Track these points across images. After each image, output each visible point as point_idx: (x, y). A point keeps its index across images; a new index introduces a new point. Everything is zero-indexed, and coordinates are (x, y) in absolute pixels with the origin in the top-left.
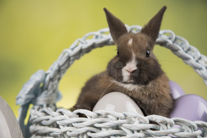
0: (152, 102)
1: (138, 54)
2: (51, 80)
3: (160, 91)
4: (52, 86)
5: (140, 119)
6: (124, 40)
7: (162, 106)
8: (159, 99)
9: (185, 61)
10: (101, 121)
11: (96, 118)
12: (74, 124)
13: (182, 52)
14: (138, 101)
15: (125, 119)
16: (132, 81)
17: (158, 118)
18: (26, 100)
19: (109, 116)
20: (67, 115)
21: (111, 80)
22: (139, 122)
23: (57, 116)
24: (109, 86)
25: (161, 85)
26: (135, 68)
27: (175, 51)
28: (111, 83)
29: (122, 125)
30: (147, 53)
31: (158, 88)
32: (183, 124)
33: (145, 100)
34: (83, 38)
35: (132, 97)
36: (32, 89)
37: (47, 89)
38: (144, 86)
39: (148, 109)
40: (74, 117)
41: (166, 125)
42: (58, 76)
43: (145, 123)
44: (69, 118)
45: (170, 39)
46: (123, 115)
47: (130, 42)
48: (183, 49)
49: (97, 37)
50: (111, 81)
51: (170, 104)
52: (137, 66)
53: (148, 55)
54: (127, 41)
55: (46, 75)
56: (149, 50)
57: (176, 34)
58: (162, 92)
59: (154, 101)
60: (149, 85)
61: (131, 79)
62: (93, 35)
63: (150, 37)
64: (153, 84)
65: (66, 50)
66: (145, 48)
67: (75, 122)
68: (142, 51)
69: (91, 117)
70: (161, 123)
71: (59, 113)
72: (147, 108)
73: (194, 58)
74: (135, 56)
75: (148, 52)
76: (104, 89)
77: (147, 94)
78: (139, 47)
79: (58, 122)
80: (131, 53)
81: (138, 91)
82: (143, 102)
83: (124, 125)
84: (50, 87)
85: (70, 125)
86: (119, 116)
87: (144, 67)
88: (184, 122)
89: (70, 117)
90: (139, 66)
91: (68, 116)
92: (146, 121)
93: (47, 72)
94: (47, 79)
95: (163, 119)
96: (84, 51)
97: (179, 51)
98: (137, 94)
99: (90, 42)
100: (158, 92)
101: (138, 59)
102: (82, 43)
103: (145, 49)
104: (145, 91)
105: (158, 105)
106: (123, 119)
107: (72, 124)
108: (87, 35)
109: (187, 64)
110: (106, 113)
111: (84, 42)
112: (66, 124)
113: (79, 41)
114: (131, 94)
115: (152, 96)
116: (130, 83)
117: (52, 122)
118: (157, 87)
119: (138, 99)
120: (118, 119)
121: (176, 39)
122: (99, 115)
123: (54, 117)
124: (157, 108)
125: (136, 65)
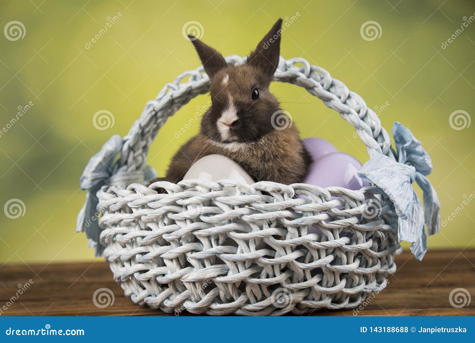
0: (268, 166)
1: (237, 96)
2: (131, 149)
3: (281, 148)
4: (135, 158)
5: (242, 189)
6: (217, 78)
7: (284, 171)
8: (279, 160)
9: (326, 103)
10: (187, 196)
11: (179, 191)
12: (149, 203)
13: (320, 89)
14: (246, 167)
15: (221, 190)
16: (235, 138)
17: (269, 185)
18: (93, 180)
19: (197, 188)
20: (140, 192)
21: (206, 139)
22: (241, 193)
23: (128, 195)
24: (204, 148)
25: (281, 139)
26: (235, 118)
27: (310, 88)
28: (205, 144)
29: (216, 199)
30: (254, 93)
31: (276, 145)
32: (308, 192)
33: (256, 164)
34: (176, 82)
35: (236, 161)
36: (100, 163)
37: (126, 163)
38: (253, 143)
39: (263, 176)
40: (149, 194)
41: (283, 195)
42: (143, 143)
43: (249, 193)
44: (143, 196)
45: (303, 72)
46: (218, 184)
47: (226, 80)
48: (323, 85)
49: (195, 78)
50: (206, 141)
51: (298, 167)
52: (238, 114)
53: (255, 96)
54: (221, 80)
55: (124, 142)
56: (258, 90)
57: (311, 64)
58: (283, 149)
59: (271, 164)
60: (262, 141)
61: (232, 136)
62: (188, 75)
63: (259, 69)
64: (268, 139)
65: (151, 102)
66: (249, 87)
67: (152, 201)
68: (243, 91)
69: (173, 192)
70: (274, 192)
71: (131, 191)
72: (260, 175)
73: (340, 98)
74: (232, 99)
75: (256, 92)
76: (198, 153)
77: (259, 155)
78: (238, 85)
79: (129, 205)
80: (227, 97)
81: (245, 151)
82: (253, 166)
83: (218, 199)
84: (130, 159)
85: (146, 206)
86: (211, 187)
87: (248, 114)
88: (309, 189)
89: (145, 195)
90: (240, 114)
91: (142, 193)
92: (250, 191)
93: (125, 138)
94: (125, 147)
95: (275, 187)
96: (176, 101)
97: (316, 89)
98: (244, 155)
99: (183, 88)
100: (276, 150)
101: (238, 104)
102: (174, 89)
103: (250, 89)
104: (256, 150)
105: (279, 170)
106: (217, 190)
107: (147, 204)
108: (180, 76)
109: (330, 108)
110: (192, 183)
111: (176, 88)
112: (141, 205)
113: (169, 87)
114: (234, 157)
115: (267, 157)
116: (234, 141)
117: (122, 204)
118: (274, 142)
119: (245, 163)
120: (210, 190)
121: (312, 71)
122: (184, 188)
123: (124, 197)
124: (276, 175)
125: (236, 113)
